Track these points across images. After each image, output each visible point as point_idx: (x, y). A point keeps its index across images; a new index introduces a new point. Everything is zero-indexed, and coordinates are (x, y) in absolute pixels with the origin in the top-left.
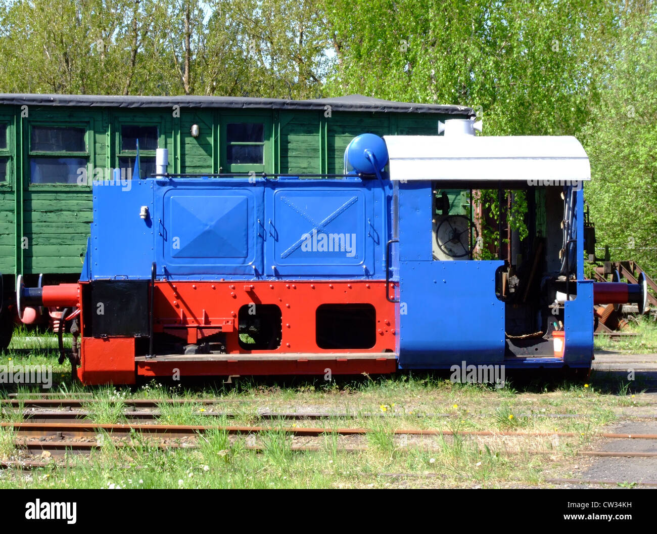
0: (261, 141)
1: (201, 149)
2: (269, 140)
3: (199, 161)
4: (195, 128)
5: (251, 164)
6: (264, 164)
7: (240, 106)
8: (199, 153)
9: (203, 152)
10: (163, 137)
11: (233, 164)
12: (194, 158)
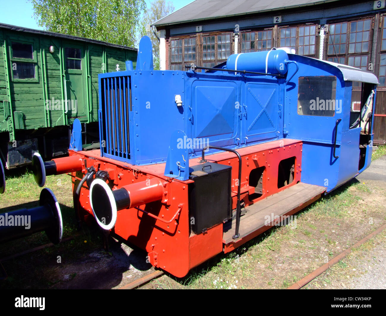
0: (80, 58)
1: (54, 60)
2: (83, 58)
3: (54, 67)
4: (52, 48)
5: (77, 70)
6: (81, 69)
7: (73, 38)
8: (53, 62)
9: (56, 62)
10: (35, 51)
11: (69, 69)
12: (51, 65)
